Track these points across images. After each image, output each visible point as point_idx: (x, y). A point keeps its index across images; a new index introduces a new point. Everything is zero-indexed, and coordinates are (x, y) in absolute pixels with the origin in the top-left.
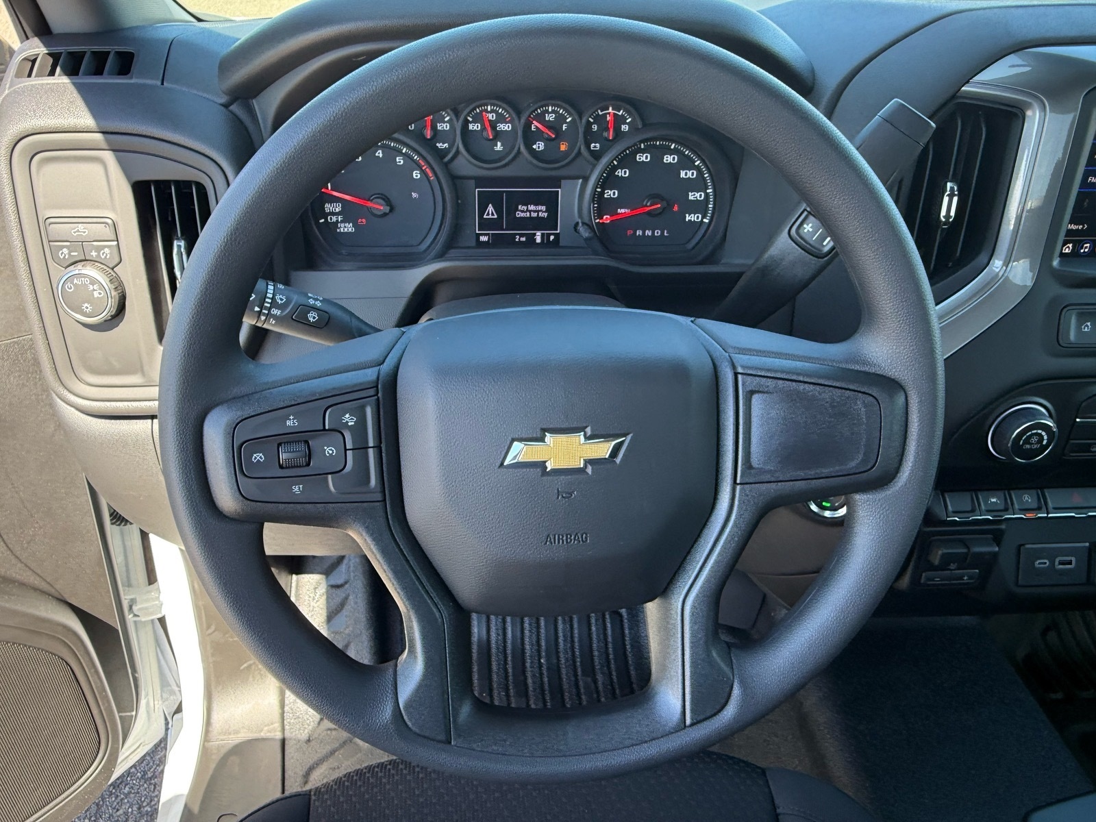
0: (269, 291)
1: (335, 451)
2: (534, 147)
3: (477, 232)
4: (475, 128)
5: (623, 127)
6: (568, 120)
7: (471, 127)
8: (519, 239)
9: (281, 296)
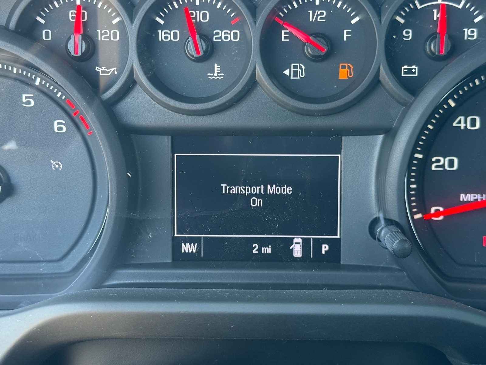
2: (287, 72)
4: (171, 37)
5: (467, 32)
6: (353, 22)
7: (162, 35)
8: (259, 250)
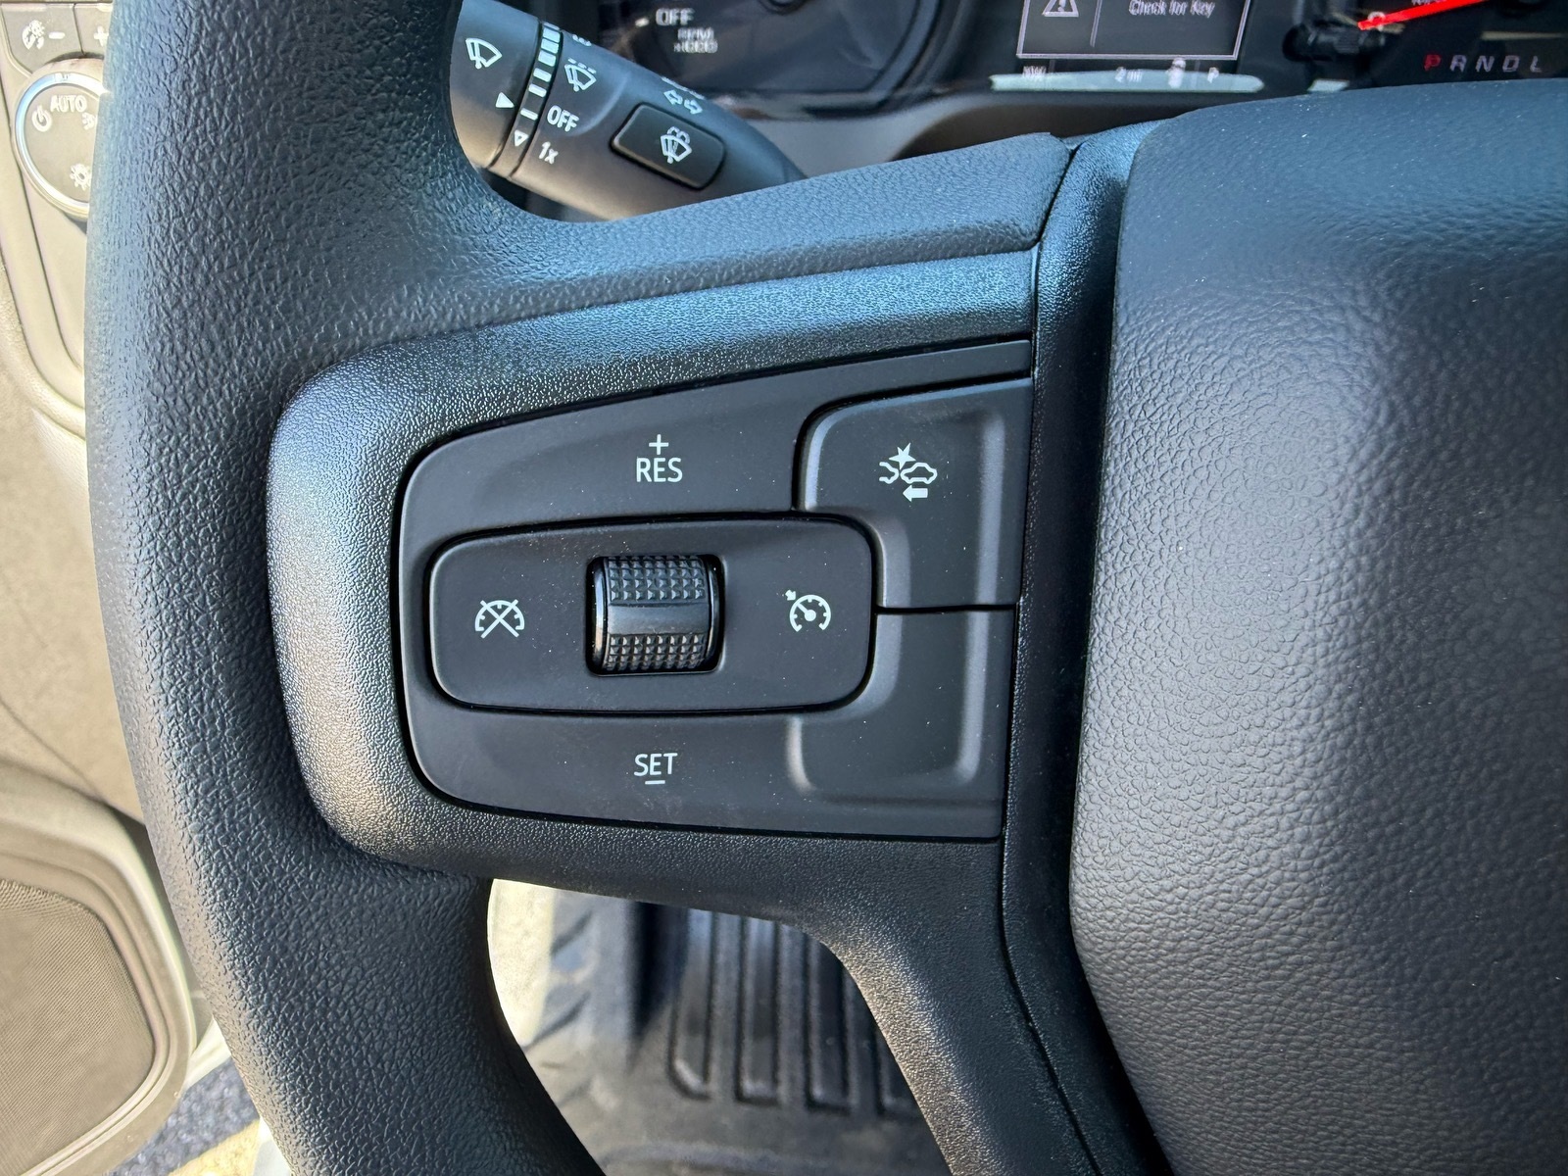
0: (545, 45)
1: (828, 615)
3: (1020, 55)
9: (581, 68)
